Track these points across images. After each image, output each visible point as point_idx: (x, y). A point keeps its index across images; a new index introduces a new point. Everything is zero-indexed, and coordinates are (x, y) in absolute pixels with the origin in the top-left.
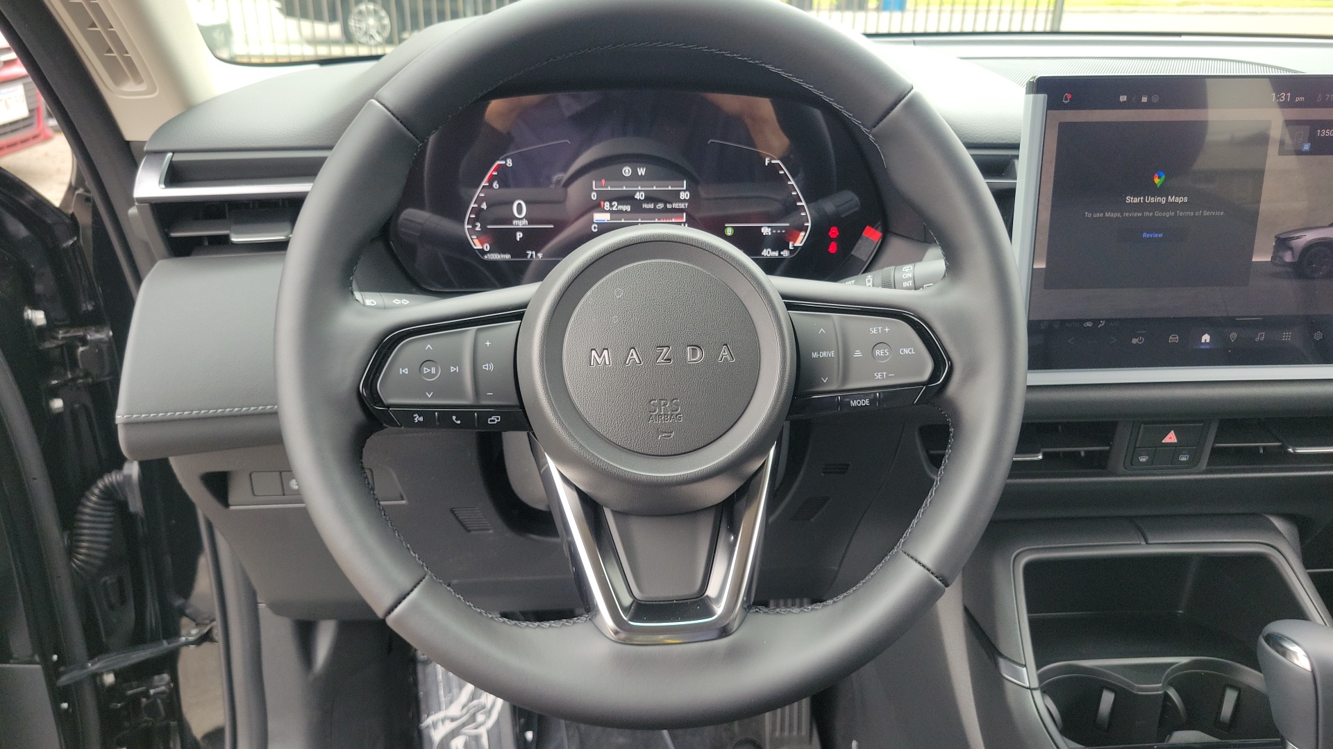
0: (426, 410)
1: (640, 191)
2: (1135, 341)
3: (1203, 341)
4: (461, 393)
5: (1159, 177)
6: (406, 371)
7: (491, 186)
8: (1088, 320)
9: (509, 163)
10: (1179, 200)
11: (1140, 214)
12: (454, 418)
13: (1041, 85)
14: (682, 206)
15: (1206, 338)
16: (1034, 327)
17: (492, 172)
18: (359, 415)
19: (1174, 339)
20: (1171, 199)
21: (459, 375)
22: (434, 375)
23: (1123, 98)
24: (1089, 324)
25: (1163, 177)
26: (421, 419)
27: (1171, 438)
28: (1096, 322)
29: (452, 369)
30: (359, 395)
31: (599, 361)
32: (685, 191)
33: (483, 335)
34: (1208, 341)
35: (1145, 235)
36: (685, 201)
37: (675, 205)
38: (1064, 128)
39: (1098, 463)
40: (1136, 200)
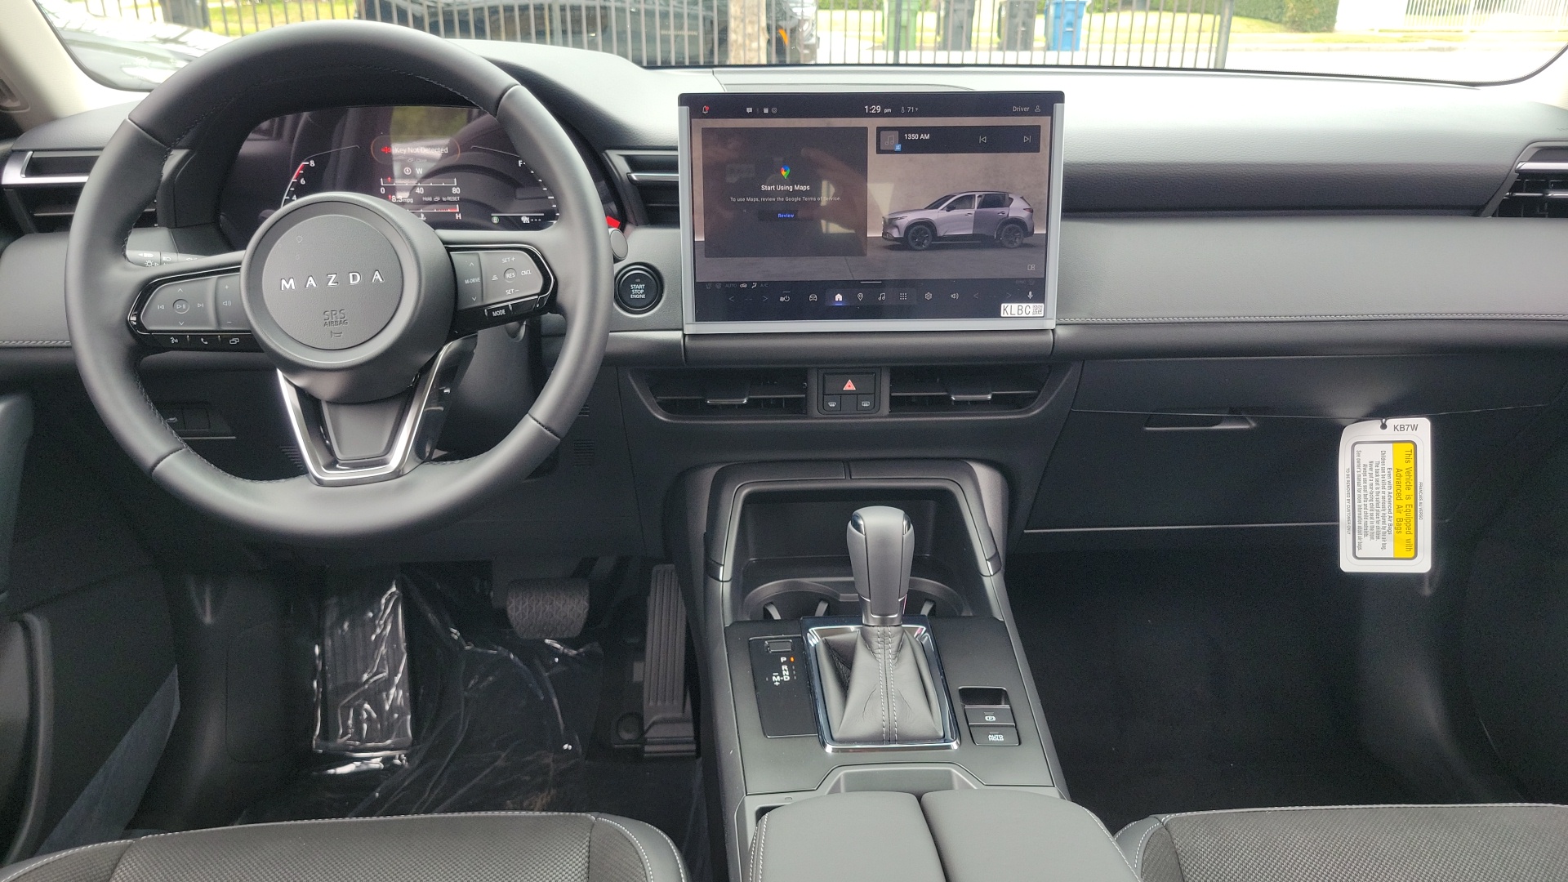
0: (180, 335)
1: (420, 187)
2: (782, 299)
3: (837, 300)
4: (206, 322)
5: (785, 171)
6: (163, 307)
7: (299, 181)
8: (742, 283)
9: (312, 163)
10: (803, 188)
11: (774, 199)
12: (202, 340)
13: (685, 100)
14: (455, 199)
15: (839, 297)
16: (700, 288)
17: (299, 170)
18: (129, 339)
19: (813, 298)
20: (796, 188)
21: (204, 309)
22: (185, 310)
23: (749, 110)
24: (744, 286)
25: (788, 171)
26: (176, 341)
27: (850, 386)
28: (750, 283)
29: (199, 305)
30: (128, 323)
31: (288, 286)
32: (456, 187)
33: (222, 282)
34: (841, 300)
35: (779, 215)
36: (456, 195)
37: (449, 198)
38: (706, 132)
39: (798, 407)
40: (769, 188)
